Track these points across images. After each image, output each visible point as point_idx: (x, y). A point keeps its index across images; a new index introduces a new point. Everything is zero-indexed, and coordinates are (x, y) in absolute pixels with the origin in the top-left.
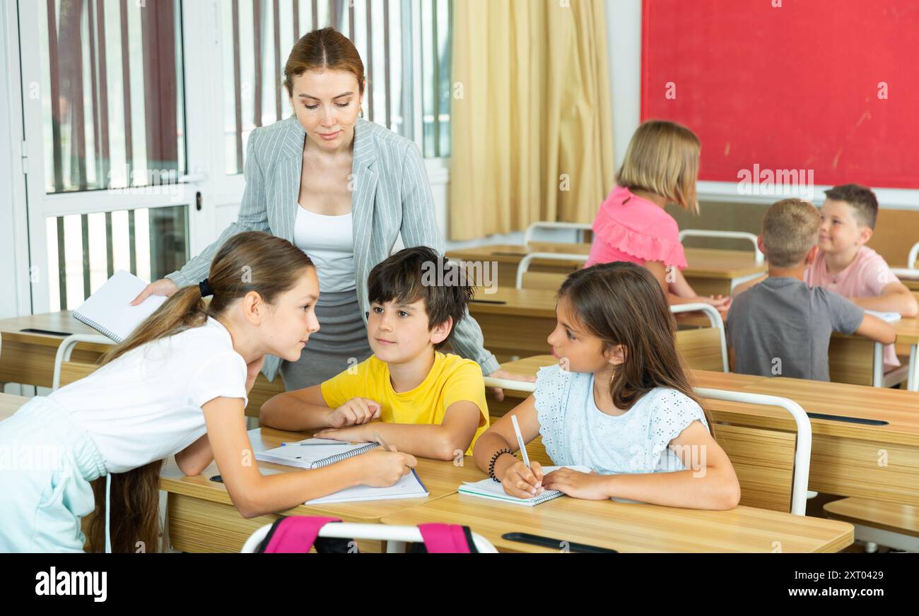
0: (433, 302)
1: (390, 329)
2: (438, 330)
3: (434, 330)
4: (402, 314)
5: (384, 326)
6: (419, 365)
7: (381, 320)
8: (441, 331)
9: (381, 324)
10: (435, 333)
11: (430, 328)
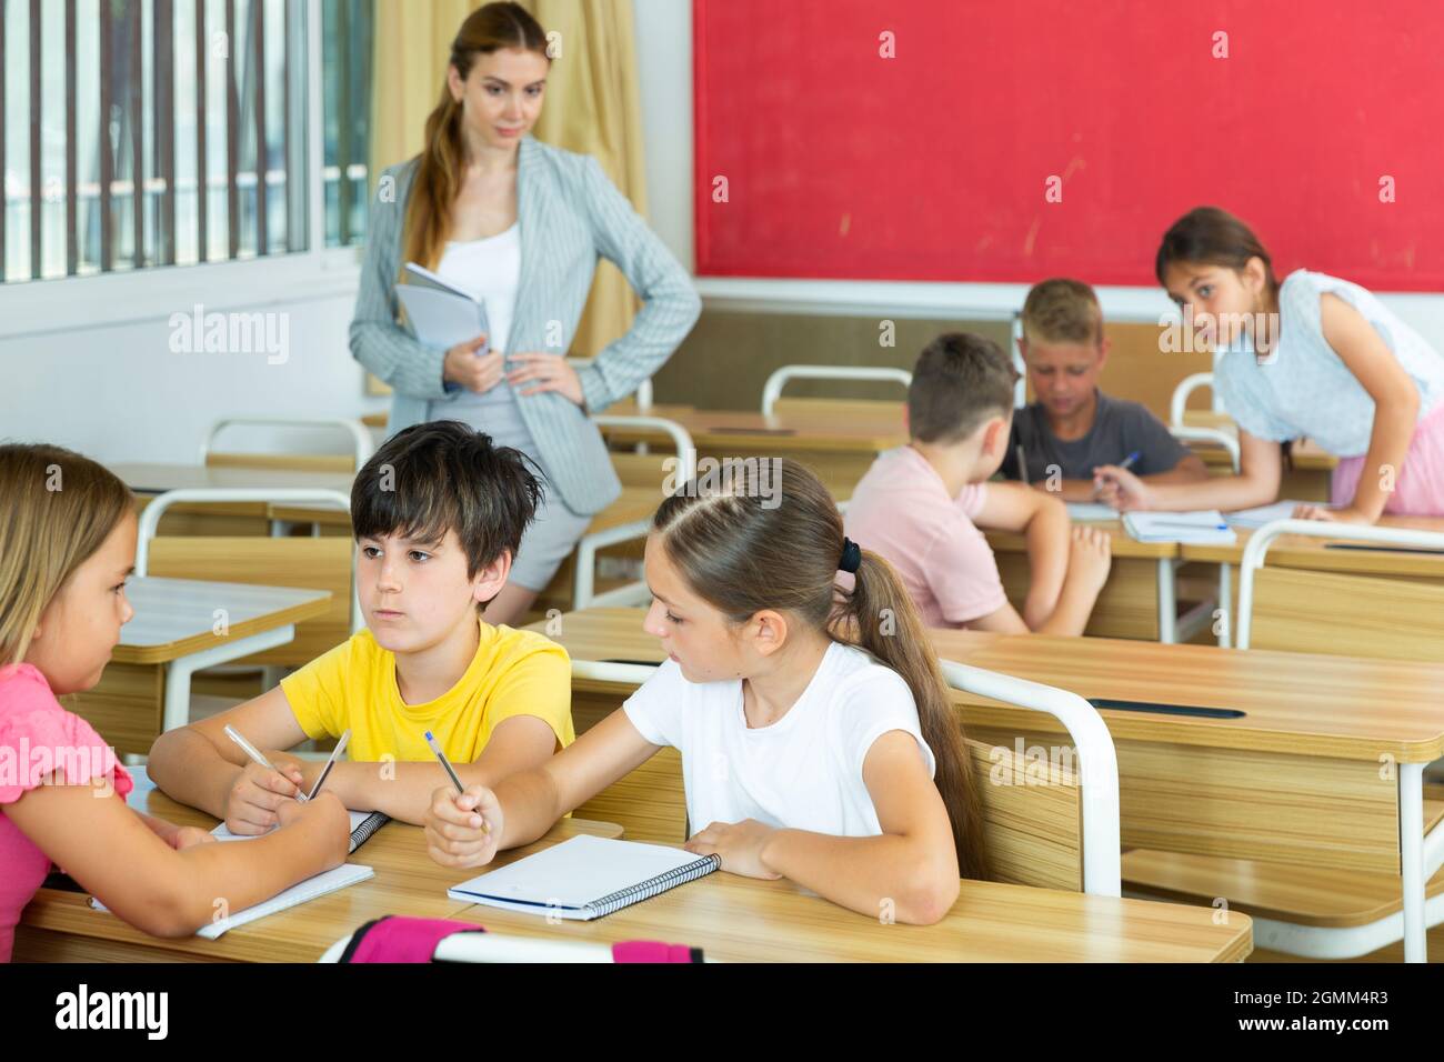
0: (469, 524)
1: (397, 587)
2: (485, 573)
3: (479, 576)
4: (417, 555)
5: (386, 584)
6: (453, 651)
7: (380, 573)
8: (491, 575)
9: (380, 579)
10: (481, 582)
11: (472, 574)
